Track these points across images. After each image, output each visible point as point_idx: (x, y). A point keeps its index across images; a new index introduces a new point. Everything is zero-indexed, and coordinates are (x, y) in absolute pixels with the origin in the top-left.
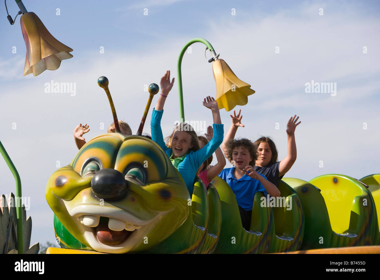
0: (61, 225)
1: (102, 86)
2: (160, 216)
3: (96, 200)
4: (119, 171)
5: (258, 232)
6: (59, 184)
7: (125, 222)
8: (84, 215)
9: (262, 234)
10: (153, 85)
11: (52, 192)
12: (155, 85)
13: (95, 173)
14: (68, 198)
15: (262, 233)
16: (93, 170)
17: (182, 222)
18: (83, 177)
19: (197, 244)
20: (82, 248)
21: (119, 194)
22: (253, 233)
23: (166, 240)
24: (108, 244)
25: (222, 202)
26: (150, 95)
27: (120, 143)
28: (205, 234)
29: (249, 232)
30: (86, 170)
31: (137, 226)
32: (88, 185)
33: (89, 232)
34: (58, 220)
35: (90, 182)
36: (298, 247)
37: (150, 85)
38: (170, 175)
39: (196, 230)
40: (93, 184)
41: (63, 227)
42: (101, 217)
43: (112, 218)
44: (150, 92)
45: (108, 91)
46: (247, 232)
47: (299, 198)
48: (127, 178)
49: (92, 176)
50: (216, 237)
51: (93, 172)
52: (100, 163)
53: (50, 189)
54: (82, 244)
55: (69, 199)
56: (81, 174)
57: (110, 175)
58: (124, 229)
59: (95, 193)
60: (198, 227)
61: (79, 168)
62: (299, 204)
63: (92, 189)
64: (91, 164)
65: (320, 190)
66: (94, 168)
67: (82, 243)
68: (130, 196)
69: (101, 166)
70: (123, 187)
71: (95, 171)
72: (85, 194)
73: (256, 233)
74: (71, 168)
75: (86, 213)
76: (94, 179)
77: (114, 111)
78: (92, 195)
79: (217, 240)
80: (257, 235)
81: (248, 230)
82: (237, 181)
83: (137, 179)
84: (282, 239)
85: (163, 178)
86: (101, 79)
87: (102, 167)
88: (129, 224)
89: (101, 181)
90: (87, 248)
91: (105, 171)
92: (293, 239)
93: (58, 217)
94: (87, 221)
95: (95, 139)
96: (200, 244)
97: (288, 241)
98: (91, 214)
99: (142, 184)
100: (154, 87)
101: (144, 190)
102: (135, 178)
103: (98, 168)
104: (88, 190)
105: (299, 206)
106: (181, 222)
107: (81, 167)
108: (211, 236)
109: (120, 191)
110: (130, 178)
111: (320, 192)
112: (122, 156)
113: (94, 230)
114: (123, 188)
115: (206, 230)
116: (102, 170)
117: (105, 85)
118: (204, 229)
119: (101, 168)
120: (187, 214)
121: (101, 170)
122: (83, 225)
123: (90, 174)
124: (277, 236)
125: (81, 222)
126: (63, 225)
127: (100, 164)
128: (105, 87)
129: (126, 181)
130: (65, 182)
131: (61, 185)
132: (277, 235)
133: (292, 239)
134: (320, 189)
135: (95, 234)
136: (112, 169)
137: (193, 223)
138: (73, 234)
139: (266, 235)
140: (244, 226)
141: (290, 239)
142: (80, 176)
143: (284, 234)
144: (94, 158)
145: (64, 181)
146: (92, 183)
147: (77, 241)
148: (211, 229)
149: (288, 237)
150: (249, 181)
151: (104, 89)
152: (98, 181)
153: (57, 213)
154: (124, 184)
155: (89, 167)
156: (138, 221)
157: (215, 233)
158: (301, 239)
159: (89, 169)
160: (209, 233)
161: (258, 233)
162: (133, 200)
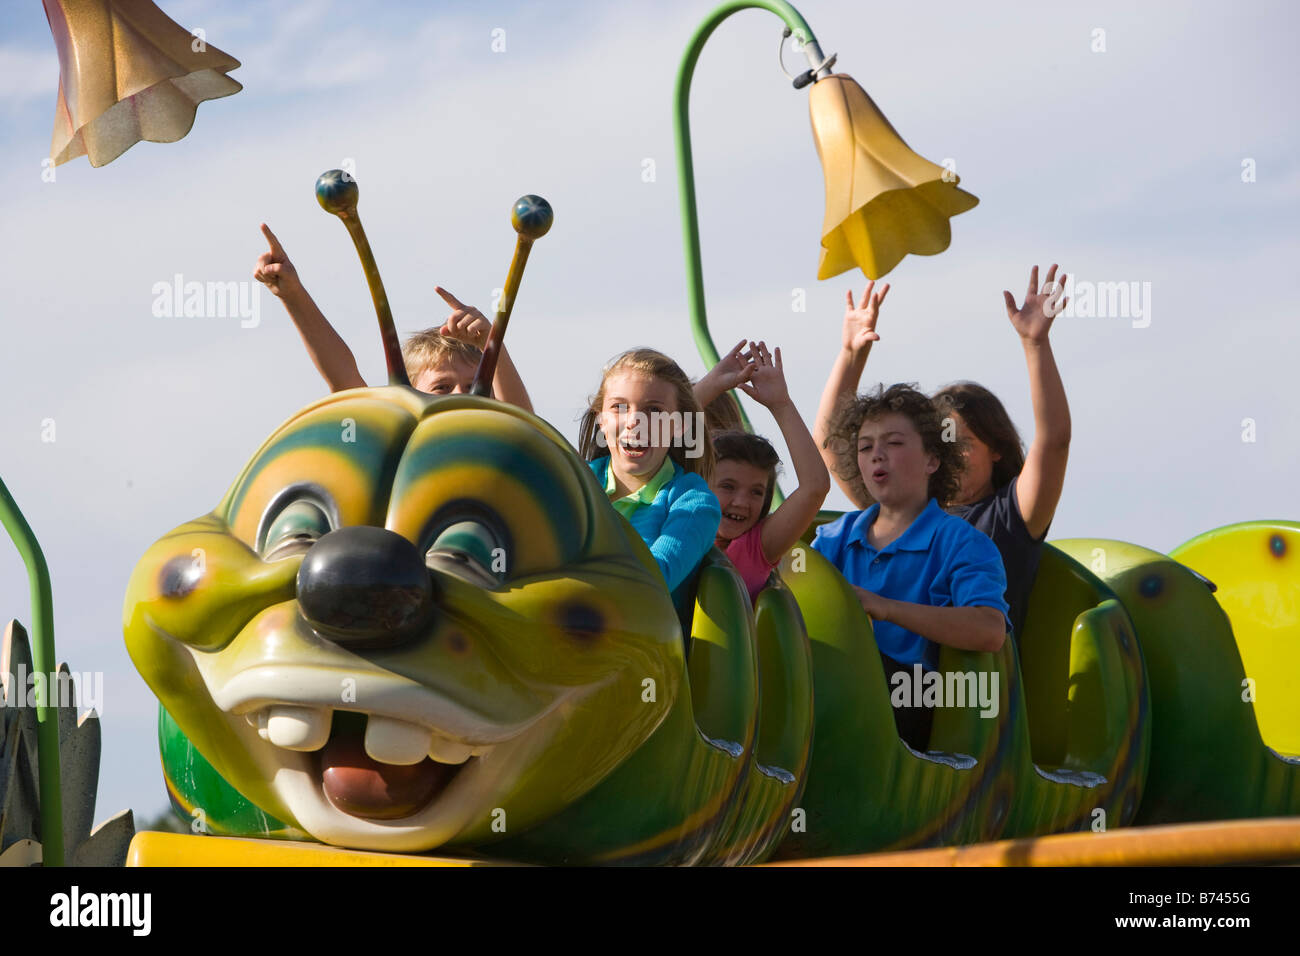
0: (185, 744)
1: (333, 209)
2: (565, 703)
3: (317, 647)
4: (404, 535)
5: (959, 756)
6: (173, 588)
7: (429, 731)
8: (269, 708)
9: (975, 762)
10: (528, 203)
11: (148, 618)
12: (539, 202)
13: (311, 544)
14: (209, 643)
15: (976, 757)
16: (303, 531)
17: (653, 722)
18: (264, 559)
19: (711, 809)
20: (268, 832)
21: (403, 623)
22: (941, 760)
23: (591, 795)
24: (367, 815)
25: (815, 645)
26: (521, 239)
27: (408, 426)
28: (744, 767)
29: (924, 756)
30: (276, 533)
31: (474, 744)
32: (284, 591)
33: (292, 771)
34: (174, 726)
35: (293, 581)
36: (1124, 811)
37: (518, 203)
38: (599, 546)
39: (709, 753)
40: (305, 588)
41: (195, 753)
42: (336, 713)
43: (379, 717)
44: (517, 230)
45: (355, 225)
46: (918, 754)
47: (1126, 620)
48: (433, 560)
49: (300, 557)
50: (793, 779)
51: (304, 539)
52: (332, 506)
53: (140, 607)
54: (267, 816)
55: (213, 646)
56: (256, 550)
57: (367, 551)
58: (428, 757)
59: (313, 622)
60: (718, 744)
61: (247, 526)
62: (1126, 641)
63: (300, 607)
64: (297, 511)
65: (1212, 587)
66: (307, 525)
67: (269, 812)
68: (446, 630)
69: (335, 518)
70: (417, 598)
71: (309, 536)
72: (273, 624)
73: (951, 759)
74: (220, 526)
75: (279, 699)
76: (305, 568)
77: (382, 304)
78: (301, 629)
79: (798, 791)
80: (958, 766)
81: (923, 749)
82: (877, 555)
83: (473, 564)
84: (1061, 781)
85: (575, 560)
86: (329, 182)
87: (340, 520)
88: (445, 740)
89: (335, 574)
90: (289, 831)
91: (349, 535)
92: (1104, 781)
93: (171, 714)
94: (283, 730)
95: (308, 411)
96: (726, 806)
97: (1085, 787)
98: (298, 701)
99: (492, 584)
100: (534, 208)
101: (499, 606)
102: (467, 560)
103: (323, 526)
104: (286, 610)
105: (1126, 649)
106: (647, 722)
107: (259, 521)
108: (769, 774)
109: (408, 609)
110: (446, 559)
111: (1214, 594)
112: (413, 477)
113: (313, 764)
114: (418, 602)
115: (748, 755)
116: (339, 531)
117: (344, 205)
118: (740, 751)
119: (335, 526)
120: (670, 692)
121: (333, 530)
122: (268, 742)
123: (291, 549)
124: (1038, 770)
125: (262, 732)
126: (194, 744)
127: (328, 509)
128: (345, 210)
129: (432, 572)
130: (198, 581)
131: (180, 591)
132: (1037, 764)
133: (1099, 782)
134: (1213, 581)
135: (317, 779)
136: (376, 528)
137: (697, 727)
138: (231, 778)
139: (991, 768)
140: (903, 734)
141: (1091, 780)
142: (255, 557)
143: (1068, 759)
144: (308, 486)
145: (192, 575)
146: (298, 583)
147: (250, 806)
148: (770, 747)
149: (1086, 774)
150: (925, 552)
151: (342, 219)
152: (322, 575)
153: (167, 700)
154: (424, 585)
155: (289, 519)
156: (478, 726)
157: (788, 764)
158: (1137, 779)
159: (287, 529)
160: (764, 764)
161: (960, 760)
162: (459, 645)
